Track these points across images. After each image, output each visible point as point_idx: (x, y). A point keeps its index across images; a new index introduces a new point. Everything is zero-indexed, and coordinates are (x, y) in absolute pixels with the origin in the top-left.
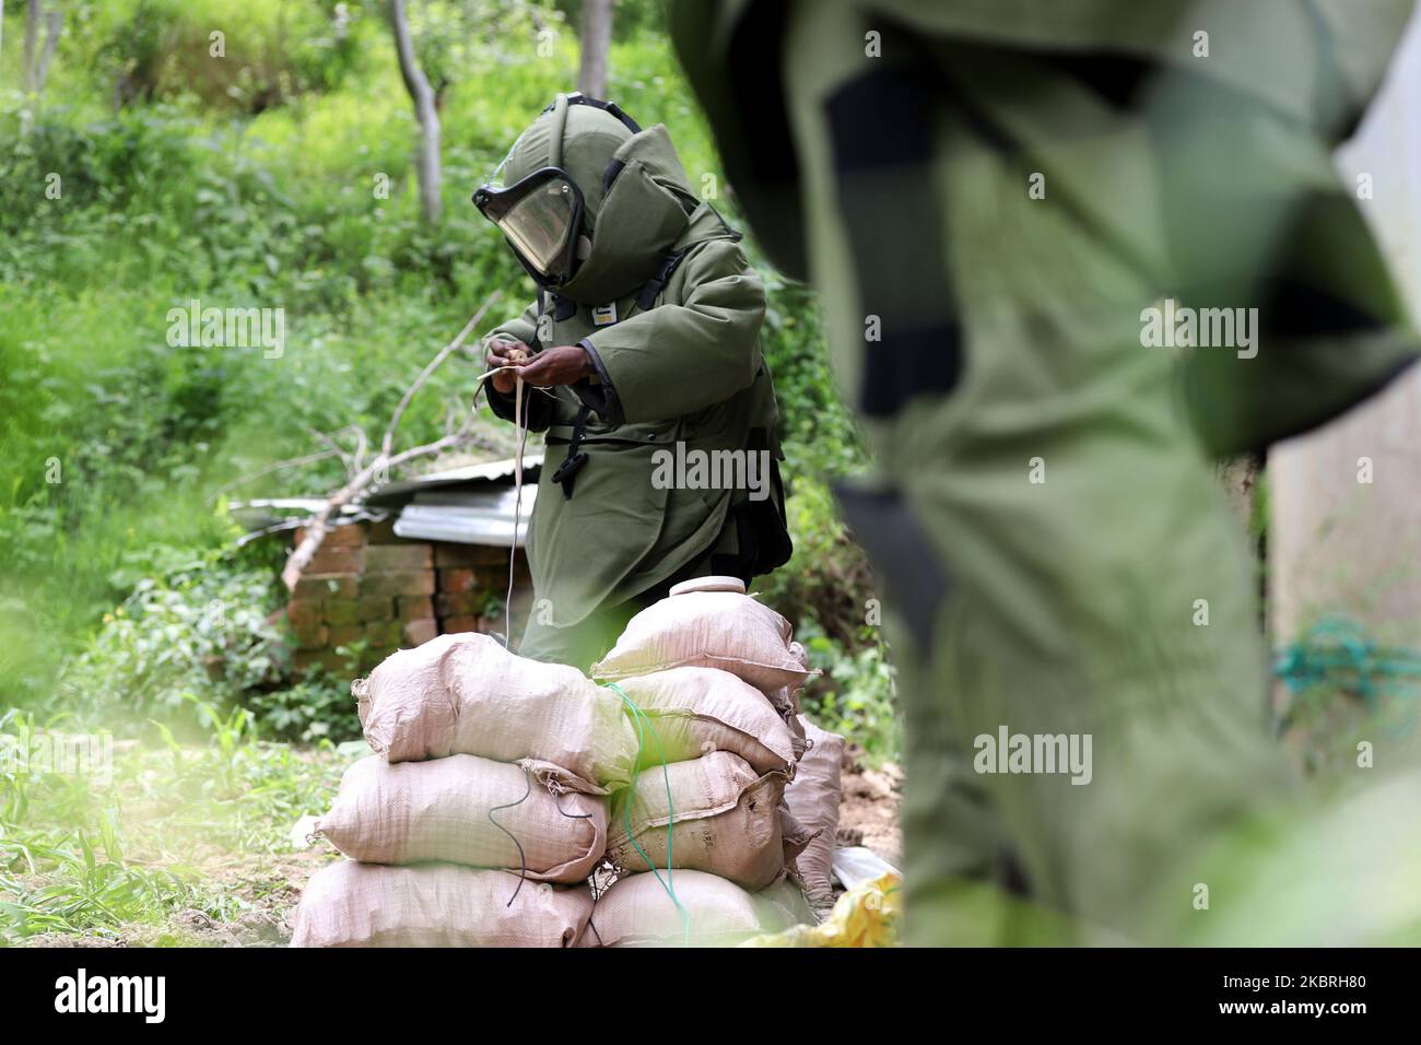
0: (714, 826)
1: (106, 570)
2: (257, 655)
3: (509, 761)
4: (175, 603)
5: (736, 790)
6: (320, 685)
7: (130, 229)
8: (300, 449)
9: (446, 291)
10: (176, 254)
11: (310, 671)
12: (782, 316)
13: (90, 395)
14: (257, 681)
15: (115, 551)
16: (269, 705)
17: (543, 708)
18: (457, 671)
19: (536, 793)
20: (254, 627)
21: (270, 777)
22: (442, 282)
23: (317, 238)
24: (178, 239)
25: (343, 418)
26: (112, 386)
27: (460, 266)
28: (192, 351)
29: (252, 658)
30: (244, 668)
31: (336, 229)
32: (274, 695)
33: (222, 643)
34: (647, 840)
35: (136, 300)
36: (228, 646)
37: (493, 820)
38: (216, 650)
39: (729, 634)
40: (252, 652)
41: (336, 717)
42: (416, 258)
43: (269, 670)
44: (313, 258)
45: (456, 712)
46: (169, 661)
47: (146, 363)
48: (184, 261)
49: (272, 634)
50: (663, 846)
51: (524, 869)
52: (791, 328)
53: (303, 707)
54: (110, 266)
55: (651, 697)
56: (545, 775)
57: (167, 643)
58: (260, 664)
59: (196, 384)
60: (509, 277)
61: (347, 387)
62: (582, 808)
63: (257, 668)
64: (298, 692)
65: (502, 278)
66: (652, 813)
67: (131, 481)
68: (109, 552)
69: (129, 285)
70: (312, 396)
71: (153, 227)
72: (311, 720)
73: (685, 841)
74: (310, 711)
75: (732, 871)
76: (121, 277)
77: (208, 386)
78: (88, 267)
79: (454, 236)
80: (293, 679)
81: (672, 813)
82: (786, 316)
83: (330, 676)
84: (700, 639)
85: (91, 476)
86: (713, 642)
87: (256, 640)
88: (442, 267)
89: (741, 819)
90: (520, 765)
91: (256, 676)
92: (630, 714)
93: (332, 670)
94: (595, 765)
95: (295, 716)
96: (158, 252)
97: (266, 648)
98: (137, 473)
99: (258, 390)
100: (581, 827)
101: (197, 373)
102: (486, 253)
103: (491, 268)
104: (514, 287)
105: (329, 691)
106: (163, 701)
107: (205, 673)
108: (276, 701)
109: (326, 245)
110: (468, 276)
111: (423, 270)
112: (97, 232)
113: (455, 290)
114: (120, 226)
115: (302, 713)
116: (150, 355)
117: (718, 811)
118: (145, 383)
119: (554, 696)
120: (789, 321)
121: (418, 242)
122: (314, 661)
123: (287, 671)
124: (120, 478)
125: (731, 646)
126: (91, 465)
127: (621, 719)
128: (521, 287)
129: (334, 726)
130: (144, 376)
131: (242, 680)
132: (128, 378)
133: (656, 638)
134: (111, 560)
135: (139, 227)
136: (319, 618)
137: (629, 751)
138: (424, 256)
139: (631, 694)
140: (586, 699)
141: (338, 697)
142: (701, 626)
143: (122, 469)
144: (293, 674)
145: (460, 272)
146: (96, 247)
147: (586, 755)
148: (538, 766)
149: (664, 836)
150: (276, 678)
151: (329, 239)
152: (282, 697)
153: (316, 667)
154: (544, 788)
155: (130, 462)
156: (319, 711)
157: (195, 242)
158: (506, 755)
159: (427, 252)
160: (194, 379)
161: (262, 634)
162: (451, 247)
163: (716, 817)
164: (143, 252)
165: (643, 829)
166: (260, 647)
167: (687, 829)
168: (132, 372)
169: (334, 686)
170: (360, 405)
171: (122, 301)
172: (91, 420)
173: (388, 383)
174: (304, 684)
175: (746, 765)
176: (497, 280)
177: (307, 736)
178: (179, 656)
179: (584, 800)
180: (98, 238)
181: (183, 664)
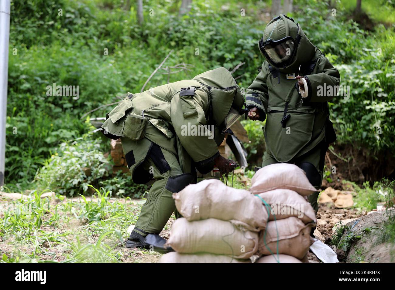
0: (291, 241)
1: (44, 137)
2: (101, 168)
3: (227, 221)
4: (73, 151)
5: (298, 229)
6: (121, 177)
7: (46, 26)
8: (105, 98)
9: (146, 46)
10: (60, 34)
11: (118, 173)
12: (254, 54)
13: (36, 80)
14: (101, 176)
15: (47, 131)
16: (106, 184)
17: (239, 204)
18: (211, 192)
19: (236, 231)
20: (100, 159)
21: (118, 212)
22: (144, 43)
23: (104, 28)
24: (60, 29)
25: (118, 88)
26: (43, 77)
27: (150, 38)
28: (69, 66)
29: (100, 169)
30: (97, 172)
31: (110, 26)
32: (107, 181)
33: (90, 164)
34: (270, 246)
35: (47, 49)
36: (92, 165)
37: (223, 240)
38: (88, 166)
39: (292, 178)
40: (99, 167)
41: (127, 187)
42: (136, 35)
43: (105, 173)
44: (103, 35)
45: (210, 206)
46: (73, 170)
47: (53, 70)
48: (63, 36)
49: (106, 161)
50: (275, 247)
51: (233, 255)
52: (257, 58)
53: (116, 185)
54: (39, 38)
55: (270, 199)
56: (239, 225)
57: (72, 164)
58: (102, 171)
59: (70, 77)
60: (166, 41)
61: (119, 79)
62: (251, 236)
63: (101, 172)
64: (115, 180)
65: (164, 42)
66: (272, 237)
67: (50, 108)
68: (45, 132)
69: (45, 45)
70: (109, 81)
71: (52, 26)
72: (119, 188)
73: (282, 246)
74: (119, 186)
75: (296, 255)
76: (42, 41)
77: (74, 78)
78: (32, 38)
79: (148, 28)
80: (112, 175)
81: (278, 237)
82: (255, 54)
83: (124, 174)
84: (283, 180)
85: (37, 106)
86: (287, 181)
87: (101, 163)
88: (144, 38)
89: (300, 239)
90: (231, 222)
91: (101, 174)
92: (264, 205)
93: (125, 173)
94: (255, 223)
95: (114, 187)
96: (54, 33)
97: (104, 165)
98: (52, 106)
99: (92, 79)
100: (251, 242)
101: (70, 73)
102: (158, 34)
103: (160, 38)
104: (168, 44)
105: (124, 179)
106: (72, 182)
107: (85, 174)
108: (108, 183)
109: (107, 31)
110: (153, 41)
111: (138, 39)
112: (34, 27)
113: (148, 45)
114: (41, 25)
115: (116, 187)
116: (54, 67)
117: (293, 236)
118: (53, 76)
119: (242, 201)
120: (256, 56)
121: (136, 30)
122: (120, 170)
123: (111, 173)
124: (46, 107)
125: (293, 182)
126: (37, 103)
127: (262, 207)
128: (170, 44)
129: (126, 190)
130: (53, 74)
131: (97, 176)
132: (48, 75)
133: (269, 180)
134: (45, 134)
135: (48, 25)
136: (121, 156)
137: (265, 217)
138: (139, 35)
139: (264, 198)
140: (252, 202)
141: (127, 181)
142: (283, 176)
143: (47, 104)
144: (112, 174)
145: (151, 40)
146: (34, 32)
147: (252, 219)
148: (237, 222)
149: (276, 244)
150: (107, 175)
151: (108, 29)
152: (110, 181)
153: (120, 171)
154: (239, 230)
155: (49, 102)
156: (121, 185)
157: (66, 30)
158: (226, 218)
159: (139, 33)
160: (70, 75)
161: (103, 161)
162: (147, 32)
163: (292, 238)
164: (50, 33)
165: (269, 242)
166: (102, 165)
167: (283, 242)
168: (49, 73)
169: (126, 178)
170: (122, 84)
171: (43, 50)
172: (36, 88)
173: (131, 77)
174: (117, 177)
175: (300, 221)
176: (162, 42)
177: (118, 194)
178: (76, 168)
179: (252, 233)
180: (35, 29)
181: (77, 171)
